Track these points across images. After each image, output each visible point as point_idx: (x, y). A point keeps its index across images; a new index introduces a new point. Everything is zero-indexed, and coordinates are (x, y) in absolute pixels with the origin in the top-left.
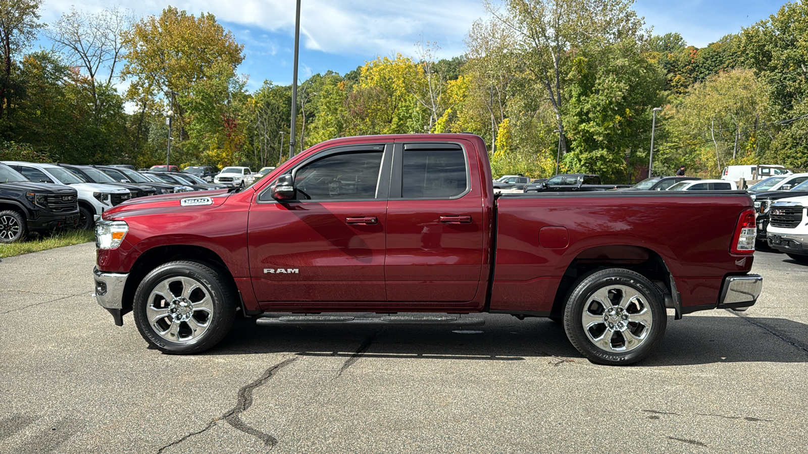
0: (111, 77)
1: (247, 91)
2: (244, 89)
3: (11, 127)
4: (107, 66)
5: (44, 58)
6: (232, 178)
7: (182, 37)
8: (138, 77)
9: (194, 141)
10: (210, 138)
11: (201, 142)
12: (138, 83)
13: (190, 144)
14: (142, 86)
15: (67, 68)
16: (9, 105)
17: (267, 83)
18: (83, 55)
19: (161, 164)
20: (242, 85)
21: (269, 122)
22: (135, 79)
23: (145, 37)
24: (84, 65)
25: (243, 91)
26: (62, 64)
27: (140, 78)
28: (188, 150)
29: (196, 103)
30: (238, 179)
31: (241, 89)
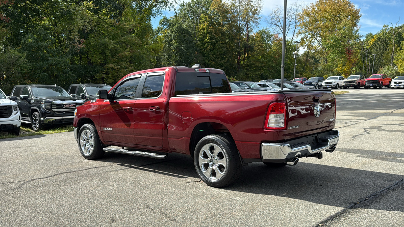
0: (293, 36)
1: (359, 34)
2: (358, 33)
3: (248, 65)
4: (292, 31)
5: (263, 32)
6: (331, 82)
7: (326, 11)
8: (304, 35)
9: (330, 64)
10: (339, 61)
11: (334, 64)
12: (304, 38)
13: (328, 65)
14: (306, 39)
15: (273, 35)
16: (248, 55)
17: (385, 26)
18: (280, 28)
19: (314, 77)
20: (357, 31)
21: (379, 49)
22: (303, 36)
23: (308, 14)
24: (281, 32)
25: (357, 34)
26: (270, 34)
27: (305, 35)
28: (327, 68)
29: (331, 44)
30: (335, 82)
31: (356, 33)
